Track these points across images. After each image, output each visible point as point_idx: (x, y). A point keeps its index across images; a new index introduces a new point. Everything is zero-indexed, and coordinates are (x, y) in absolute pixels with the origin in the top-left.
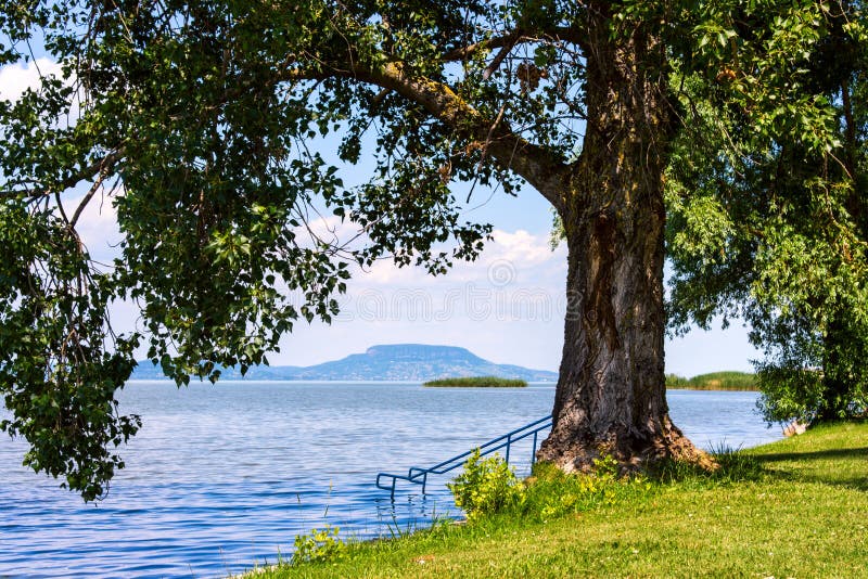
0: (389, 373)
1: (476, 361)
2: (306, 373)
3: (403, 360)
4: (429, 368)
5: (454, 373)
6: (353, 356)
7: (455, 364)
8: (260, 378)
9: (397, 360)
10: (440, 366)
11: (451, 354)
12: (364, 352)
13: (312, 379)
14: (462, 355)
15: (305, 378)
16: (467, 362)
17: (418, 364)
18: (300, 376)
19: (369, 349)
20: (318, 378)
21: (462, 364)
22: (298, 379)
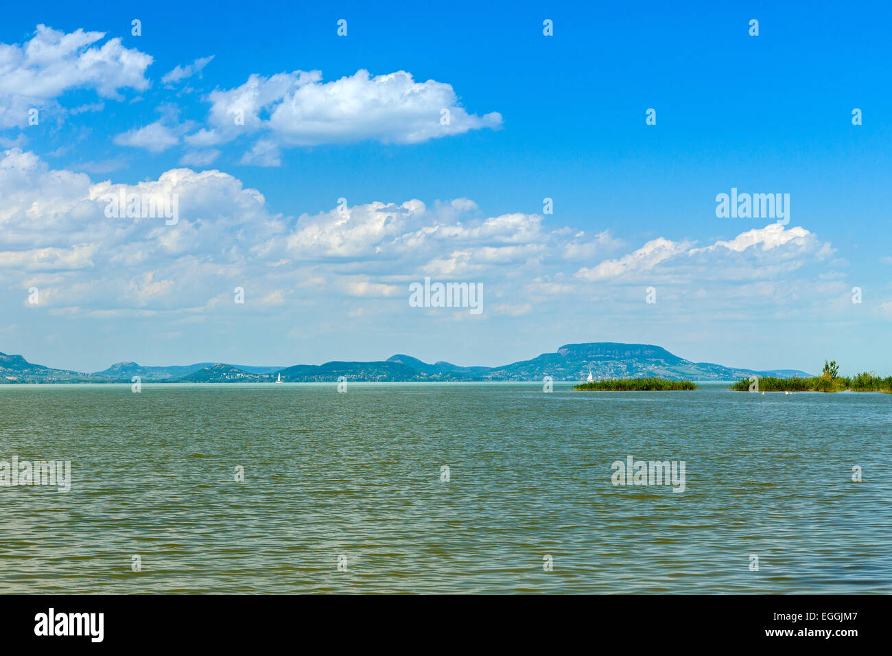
0: (582, 373)
1: (673, 360)
2: (496, 374)
3: (597, 359)
4: (624, 367)
5: (650, 373)
6: (543, 356)
7: (651, 363)
8: (449, 379)
9: (591, 359)
10: (634, 365)
11: (646, 352)
12: (555, 351)
13: (501, 379)
14: (658, 354)
15: (495, 379)
16: (662, 361)
17: (611, 363)
18: (489, 377)
19: (560, 349)
20: (508, 378)
21: (657, 363)
22: (487, 379)
